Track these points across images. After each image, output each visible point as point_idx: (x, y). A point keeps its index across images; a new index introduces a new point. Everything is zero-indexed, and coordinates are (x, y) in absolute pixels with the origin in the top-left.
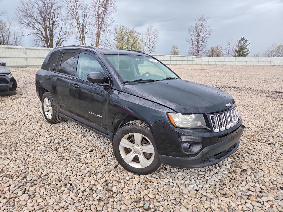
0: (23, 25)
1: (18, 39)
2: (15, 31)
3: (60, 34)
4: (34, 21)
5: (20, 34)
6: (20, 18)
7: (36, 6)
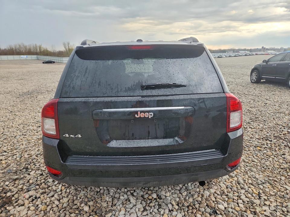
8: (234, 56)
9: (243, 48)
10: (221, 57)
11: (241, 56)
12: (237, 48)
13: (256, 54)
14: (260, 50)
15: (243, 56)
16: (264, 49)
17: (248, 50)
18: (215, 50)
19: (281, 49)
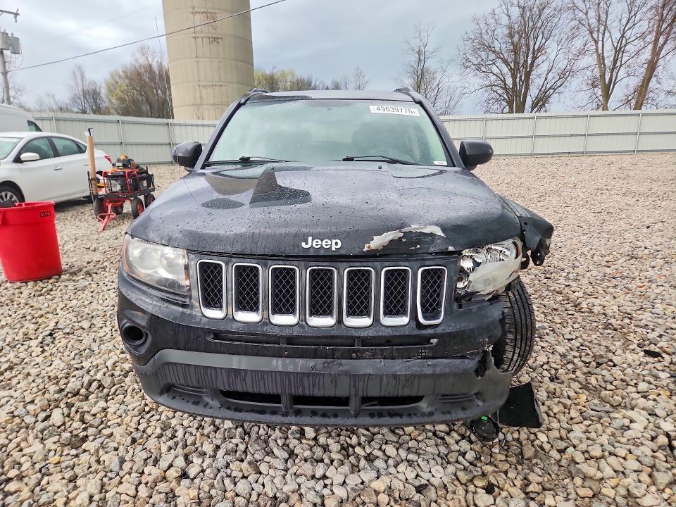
0: (469, 70)
1: (452, 104)
2: (449, 87)
3: (546, 79)
4: (492, 56)
5: (458, 91)
6: (464, 56)
7: (505, 20)
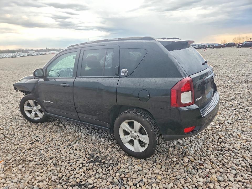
8: (27, 56)
9: (30, 49)
10: (15, 57)
11: (34, 55)
12: (24, 49)
13: (46, 54)
14: (45, 51)
15: (35, 55)
16: (48, 50)
17: (35, 51)
18: (3, 51)
19: (60, 50)
